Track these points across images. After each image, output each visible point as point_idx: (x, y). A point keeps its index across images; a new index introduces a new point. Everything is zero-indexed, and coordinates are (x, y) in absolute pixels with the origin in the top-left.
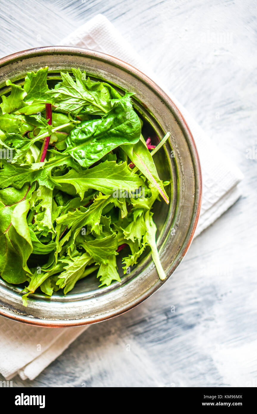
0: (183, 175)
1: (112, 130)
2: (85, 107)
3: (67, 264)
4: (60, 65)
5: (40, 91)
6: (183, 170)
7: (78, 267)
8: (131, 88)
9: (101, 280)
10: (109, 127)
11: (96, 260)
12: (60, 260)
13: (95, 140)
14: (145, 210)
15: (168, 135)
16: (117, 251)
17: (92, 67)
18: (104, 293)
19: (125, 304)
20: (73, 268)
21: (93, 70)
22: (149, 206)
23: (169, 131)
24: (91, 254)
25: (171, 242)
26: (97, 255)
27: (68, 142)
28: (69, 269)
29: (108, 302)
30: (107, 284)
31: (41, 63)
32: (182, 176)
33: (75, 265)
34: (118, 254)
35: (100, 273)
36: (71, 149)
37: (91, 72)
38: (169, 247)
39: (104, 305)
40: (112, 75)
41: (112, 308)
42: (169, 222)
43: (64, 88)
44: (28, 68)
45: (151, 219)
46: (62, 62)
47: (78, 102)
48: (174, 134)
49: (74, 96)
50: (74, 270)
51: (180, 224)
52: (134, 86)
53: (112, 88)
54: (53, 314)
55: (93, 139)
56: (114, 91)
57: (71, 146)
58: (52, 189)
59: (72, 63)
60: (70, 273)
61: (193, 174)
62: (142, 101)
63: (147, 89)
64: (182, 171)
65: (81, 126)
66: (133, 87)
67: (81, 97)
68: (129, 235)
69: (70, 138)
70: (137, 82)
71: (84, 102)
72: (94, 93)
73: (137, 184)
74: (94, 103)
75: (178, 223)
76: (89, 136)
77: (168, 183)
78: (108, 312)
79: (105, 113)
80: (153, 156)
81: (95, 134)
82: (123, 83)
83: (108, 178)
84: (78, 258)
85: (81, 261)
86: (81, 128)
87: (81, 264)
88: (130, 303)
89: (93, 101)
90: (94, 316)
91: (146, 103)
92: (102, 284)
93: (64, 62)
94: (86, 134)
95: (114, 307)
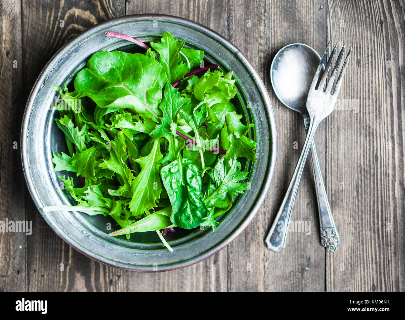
0: (132, 254)
1: (188, 202)
2: (214, 184)
3: (80, 130)
4: (256, 171)
5: (238, 149)
6: (137, 255)
7: (75, 138)
8: (221, 228)
9: (59, 154)
10: (191, 200)
11: (77, 155)
12: (86, 124)
13: (183, 184)
14: (110, 210)
15: (171, 249)
16: (81, 175)
17: (248, 200)
18: (46, 154)
19: (31, 171)
20: (75, 134)
21: (245, 199)
22: (113, 215)
23: (174, 251)
24: (84, 152)
25: (75, 227)
26: (81, 157)
27: (187, 160)
28: (75, 131)
29: (37, 156)
30: (53, 159)
31: (263, 156)
32: (132, 252)
33: (77, 137)
34: (77, 176)
35: (64, 155)
36: (181, 161)
37: (243, 197)
38: (71, 224)
39: (35, 152)
40: (236, 215)
41: (30, 159)
42: (94, 229)
43: (235, 170)
44: (261, 143)
45: (101, 213)
46: (258, 174)
47: (220, 179)
48: (170, 256)
49: (226, 177)
50: (74, 134)
51: (90, 239)
52: (221, 232)
53: (225, 212)
54: (39, 105)
55: (184, 183)
56: (222, 213)
57: (184, 162)
58: (150, 134)
59: (256, 183)
60: (72, 131)
61: (130, 263)
62: (207, 236)
63: (216, 242)
64: (135, 253)
65: (199, 175)
66: (221, 230)
67: (223, 183)
68: (92, 189)
69: (191, 163)
70: (225, 235)
71: (219, 185)
72: (224, 195)
73: (135, 211)
74: (215, 193)
75: (90, 237)
76: (188, 181)
77: (128, 237)
78: (28, 154)
79: (205, 199)
80: (155, 232)
81: (188, 186)
82: (227, 222)
83: (146, 187)
84: (83, 141)
85: (80, 142)
86: (197, 175)
87: (77, 142)
88: (31, 176)
89: (218, 192)
90: (28, 141)
91: (204, 238)
92: (54, 155)
93: (258, 176)
94: (190, 178)
95: (30, 161)
